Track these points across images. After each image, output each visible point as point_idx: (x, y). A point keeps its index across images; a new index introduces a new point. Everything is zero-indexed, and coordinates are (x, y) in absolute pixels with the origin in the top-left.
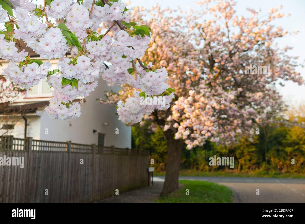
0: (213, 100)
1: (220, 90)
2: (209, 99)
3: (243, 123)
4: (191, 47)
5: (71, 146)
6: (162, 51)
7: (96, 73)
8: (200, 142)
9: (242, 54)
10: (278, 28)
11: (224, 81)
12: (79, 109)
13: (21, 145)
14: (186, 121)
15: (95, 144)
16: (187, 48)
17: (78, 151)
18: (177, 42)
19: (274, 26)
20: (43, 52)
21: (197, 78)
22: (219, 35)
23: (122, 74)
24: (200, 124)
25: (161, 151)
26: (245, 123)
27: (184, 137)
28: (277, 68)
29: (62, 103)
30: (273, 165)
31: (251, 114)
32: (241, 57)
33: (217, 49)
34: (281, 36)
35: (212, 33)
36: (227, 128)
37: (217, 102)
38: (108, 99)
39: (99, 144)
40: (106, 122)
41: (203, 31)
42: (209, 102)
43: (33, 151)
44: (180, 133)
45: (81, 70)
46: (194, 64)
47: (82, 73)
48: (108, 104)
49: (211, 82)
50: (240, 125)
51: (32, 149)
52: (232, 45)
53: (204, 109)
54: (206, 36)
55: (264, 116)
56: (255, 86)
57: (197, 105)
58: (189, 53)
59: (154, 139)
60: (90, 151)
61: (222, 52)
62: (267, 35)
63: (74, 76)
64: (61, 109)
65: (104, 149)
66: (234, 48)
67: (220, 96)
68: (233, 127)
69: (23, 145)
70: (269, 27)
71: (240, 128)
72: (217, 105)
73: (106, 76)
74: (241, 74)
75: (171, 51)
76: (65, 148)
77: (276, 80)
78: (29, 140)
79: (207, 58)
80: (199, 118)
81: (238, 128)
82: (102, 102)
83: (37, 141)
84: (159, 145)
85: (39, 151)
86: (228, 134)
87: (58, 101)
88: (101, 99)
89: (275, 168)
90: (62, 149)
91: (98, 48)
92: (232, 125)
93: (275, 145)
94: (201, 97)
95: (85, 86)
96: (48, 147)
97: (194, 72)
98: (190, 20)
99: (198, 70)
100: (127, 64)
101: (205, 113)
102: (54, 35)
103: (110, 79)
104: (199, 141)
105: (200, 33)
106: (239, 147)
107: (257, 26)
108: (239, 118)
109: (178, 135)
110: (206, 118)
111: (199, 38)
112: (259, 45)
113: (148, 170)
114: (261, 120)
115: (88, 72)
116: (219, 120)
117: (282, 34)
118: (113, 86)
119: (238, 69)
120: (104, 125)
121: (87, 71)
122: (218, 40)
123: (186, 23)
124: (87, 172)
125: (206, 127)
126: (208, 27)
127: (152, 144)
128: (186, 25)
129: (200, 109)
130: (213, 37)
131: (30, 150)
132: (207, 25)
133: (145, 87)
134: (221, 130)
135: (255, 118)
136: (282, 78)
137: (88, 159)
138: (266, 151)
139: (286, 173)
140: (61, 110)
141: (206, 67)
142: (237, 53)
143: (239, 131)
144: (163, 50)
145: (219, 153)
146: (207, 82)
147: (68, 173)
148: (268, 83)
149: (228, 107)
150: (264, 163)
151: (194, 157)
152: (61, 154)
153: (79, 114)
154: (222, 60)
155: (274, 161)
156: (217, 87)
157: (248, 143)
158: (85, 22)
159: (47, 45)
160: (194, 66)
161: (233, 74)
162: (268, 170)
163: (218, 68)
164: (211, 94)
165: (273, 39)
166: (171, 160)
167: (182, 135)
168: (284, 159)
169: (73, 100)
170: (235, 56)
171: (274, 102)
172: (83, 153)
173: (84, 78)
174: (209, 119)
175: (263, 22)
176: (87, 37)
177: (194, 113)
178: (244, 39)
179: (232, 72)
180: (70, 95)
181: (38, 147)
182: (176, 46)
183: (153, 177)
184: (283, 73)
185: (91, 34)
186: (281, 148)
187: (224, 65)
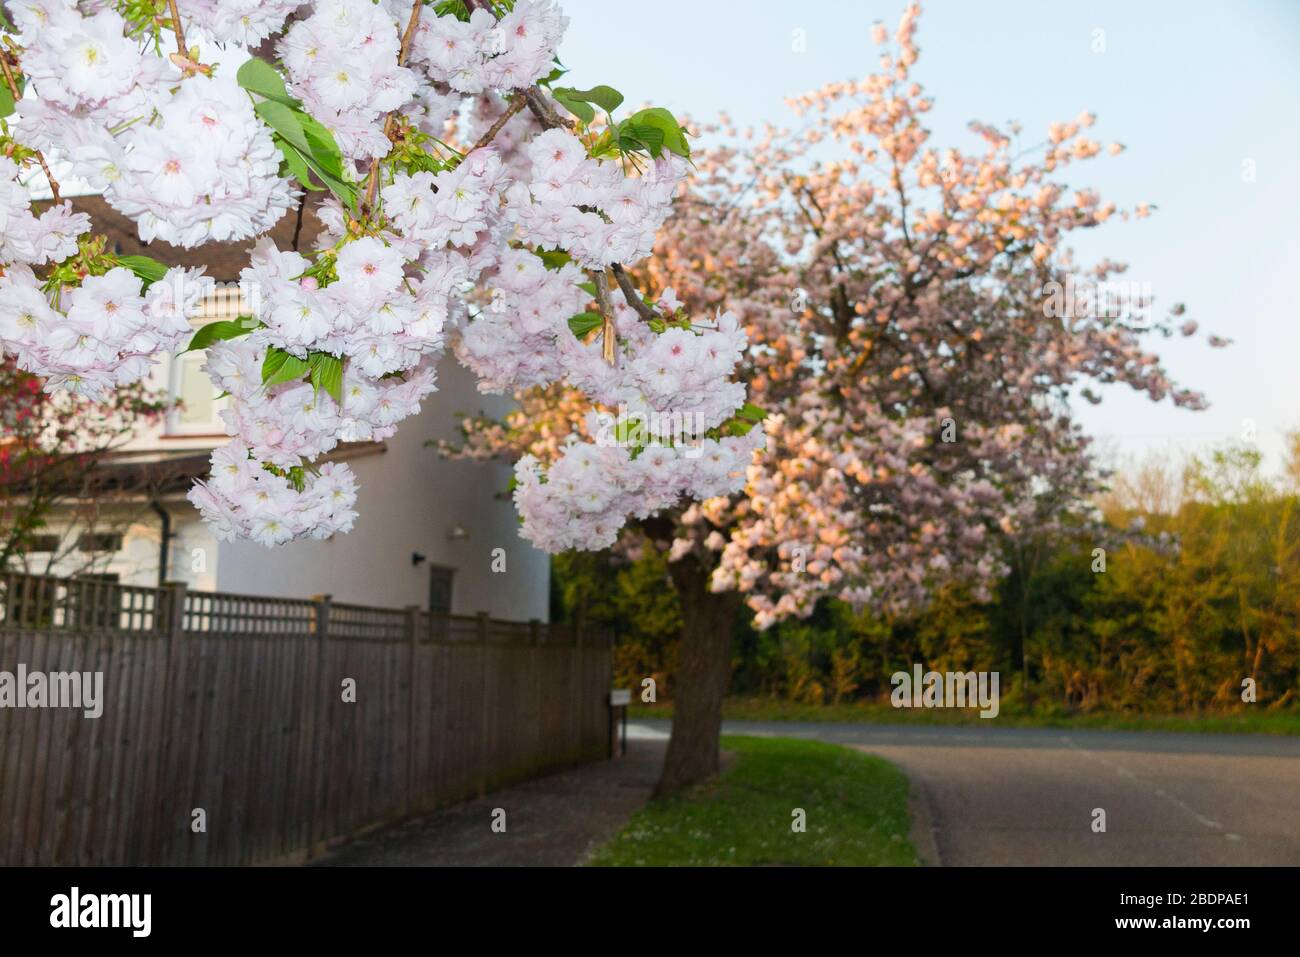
0: (850, 450)
1: (874, 415)
2: (835, 446)
3: (954, 534)
4: (768, 260)
5: (332, 614)
6: (666, 269)
7: (428, 327)
8: (800, 601)
9: (951, 285)
10: (1079, 193)
11: (886, 382)
12: (350, 498)
13: (143, 612)
14: (752, 526)
15: (417, 608)
16: (756, 263)
17: (355, 631)
18: (718, 241)
19: (1066, 187)
20: (153, 207)
21: (789, 372)
22: (870, 218)
23: (543, 342)
24: (801, 537)
25: (653, 630)
26: (962, 533)
27: (744, 585)
28: (1075, 338)
29: (270, 467)
30: (1050, 681)
31: (981, 500)
32: (949, 294)
33: (863, 268)
34: (1091, 223)
35: (843, 210)
36: (897, 550)
37: (862, 459)
38: (467, 442)
39: (432, 608)
40: (461, 525)
41: (814, 202)
42: (835, 458)
43: (189, 632)
44: (728, 570)
45: (358, 312)
46: (782, 319)
47: (363, 324)
48: (468, 459)
49: (841, 383)
50: (944, 540)
51: (185, 626)
52: (915, 253)
53: (815, 482)
54: (824, 219)
55: (1029, 508)
56: (997, 401)
57: (792, 466)
58: (761, 279)
59: (629, 587)
60: (398, 633)
61: (879, 277)
62: (1041, 218)
63: (323, 340)
64: (263, 495)
65: (452, 624)
66: (922, 263)
67: (873, 436)
68: (918, 548)
69: (151, 612)
70: (1048, 190)
71: (942, 552)
72: (865, 467)
73: (469, 350)
74: (947, 359)
75: (698, 271)
76: (308, 620)
77: (1070, 382)
78: (173, 594)
79: (824, 298)
80: (799, 515)
81: (935, 550)
82: (446, 453)
83: (203, 595)
84: (648, 610)
85: (208, 634)
86: (901, 572)
87: (250, 457)
88: (442, 443)
89: (1058, 692)
90: (297, 625)
91: (441, 207)
92: (913, 541)
93: (1057, 610)
94: (805, 439)
95: (378, 388)
96: (246, 617)
97: (778, 349)
98: (766, 161)
99: (795, 340)
100: (565, 297)
101: (822, 499)
102: (211, 114)
103: (487, 360)
104: (796, 599)
105: (802, 207)
106: (930, 619)
107: (1006, 184)
108: (940, 516)
109: (724, 576)
110: (826, 515)
111: (795, 229)
112: (1013, 255)
113: (608, 698)
114: (1017, 524)
115: (390, 321)
116: (868, 524)
117: (1096, 216)
118: (500, 392)
119: (935, 341)
120: (451, 538)
121: (384, 314)
122: (865, 234)
123: (749, 173)
124: (387, 709)
125: (822, 549)
126: (828, 188)
127: (622, 603)
128: (748, 180)
129: (803, 484)
130: (849, 222)
131: (175, 629)
132: (825, 181)
133: (645, 398)
134: (875, 559)
135: (997, 516)
136: (1093, 373)
137: (393, 662)
138: (1024, 632)
139: (1094, 710)
140: (262, 501)
141: (819, 332)
142: (935, 282)
143: (940, 561)
144: (671, 268)
145: (861, 639)
146: (828, 384)
147: (317, 714)
148: (1043, 389)
149: (901, 474)
150: (1018, 675)
151: (771, 653)
152: (294, 643)
153: (345, 521)
154: (881, 307)
155: (1053, 668)
156: (863, 405)
157: (963, 605)
158: (381, 81)
159: (174, 166)
160: (781, 327)
161: (918, 356)
162: (1030, 699)
163: (863, 335)
164: (843, 427)
165: (1063, 232)
166: (694, 664)
167: (738, 575)
168: (1089, 659)
169: (321, 453)
170: (925, 295)
171: (1064, 459)
172: (375, 640)
173: (374, 350)
174: (833, 518)
175: (1028, 172)
176: (391, 153)
177: (782, 496)
178: (960, 234)
179: (915, 351)
180: (307, 433)
181: (206, 621)
182: (714, 254)
183: (625, 723)
184: (1096, 355)
185: (408, 139)
186: (1076, 622)
187: (885, 325)
